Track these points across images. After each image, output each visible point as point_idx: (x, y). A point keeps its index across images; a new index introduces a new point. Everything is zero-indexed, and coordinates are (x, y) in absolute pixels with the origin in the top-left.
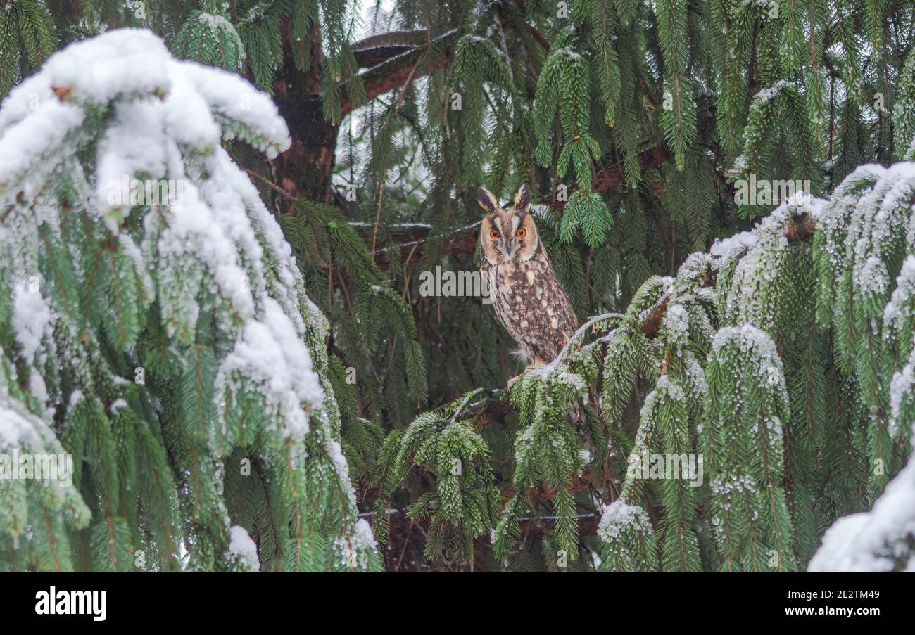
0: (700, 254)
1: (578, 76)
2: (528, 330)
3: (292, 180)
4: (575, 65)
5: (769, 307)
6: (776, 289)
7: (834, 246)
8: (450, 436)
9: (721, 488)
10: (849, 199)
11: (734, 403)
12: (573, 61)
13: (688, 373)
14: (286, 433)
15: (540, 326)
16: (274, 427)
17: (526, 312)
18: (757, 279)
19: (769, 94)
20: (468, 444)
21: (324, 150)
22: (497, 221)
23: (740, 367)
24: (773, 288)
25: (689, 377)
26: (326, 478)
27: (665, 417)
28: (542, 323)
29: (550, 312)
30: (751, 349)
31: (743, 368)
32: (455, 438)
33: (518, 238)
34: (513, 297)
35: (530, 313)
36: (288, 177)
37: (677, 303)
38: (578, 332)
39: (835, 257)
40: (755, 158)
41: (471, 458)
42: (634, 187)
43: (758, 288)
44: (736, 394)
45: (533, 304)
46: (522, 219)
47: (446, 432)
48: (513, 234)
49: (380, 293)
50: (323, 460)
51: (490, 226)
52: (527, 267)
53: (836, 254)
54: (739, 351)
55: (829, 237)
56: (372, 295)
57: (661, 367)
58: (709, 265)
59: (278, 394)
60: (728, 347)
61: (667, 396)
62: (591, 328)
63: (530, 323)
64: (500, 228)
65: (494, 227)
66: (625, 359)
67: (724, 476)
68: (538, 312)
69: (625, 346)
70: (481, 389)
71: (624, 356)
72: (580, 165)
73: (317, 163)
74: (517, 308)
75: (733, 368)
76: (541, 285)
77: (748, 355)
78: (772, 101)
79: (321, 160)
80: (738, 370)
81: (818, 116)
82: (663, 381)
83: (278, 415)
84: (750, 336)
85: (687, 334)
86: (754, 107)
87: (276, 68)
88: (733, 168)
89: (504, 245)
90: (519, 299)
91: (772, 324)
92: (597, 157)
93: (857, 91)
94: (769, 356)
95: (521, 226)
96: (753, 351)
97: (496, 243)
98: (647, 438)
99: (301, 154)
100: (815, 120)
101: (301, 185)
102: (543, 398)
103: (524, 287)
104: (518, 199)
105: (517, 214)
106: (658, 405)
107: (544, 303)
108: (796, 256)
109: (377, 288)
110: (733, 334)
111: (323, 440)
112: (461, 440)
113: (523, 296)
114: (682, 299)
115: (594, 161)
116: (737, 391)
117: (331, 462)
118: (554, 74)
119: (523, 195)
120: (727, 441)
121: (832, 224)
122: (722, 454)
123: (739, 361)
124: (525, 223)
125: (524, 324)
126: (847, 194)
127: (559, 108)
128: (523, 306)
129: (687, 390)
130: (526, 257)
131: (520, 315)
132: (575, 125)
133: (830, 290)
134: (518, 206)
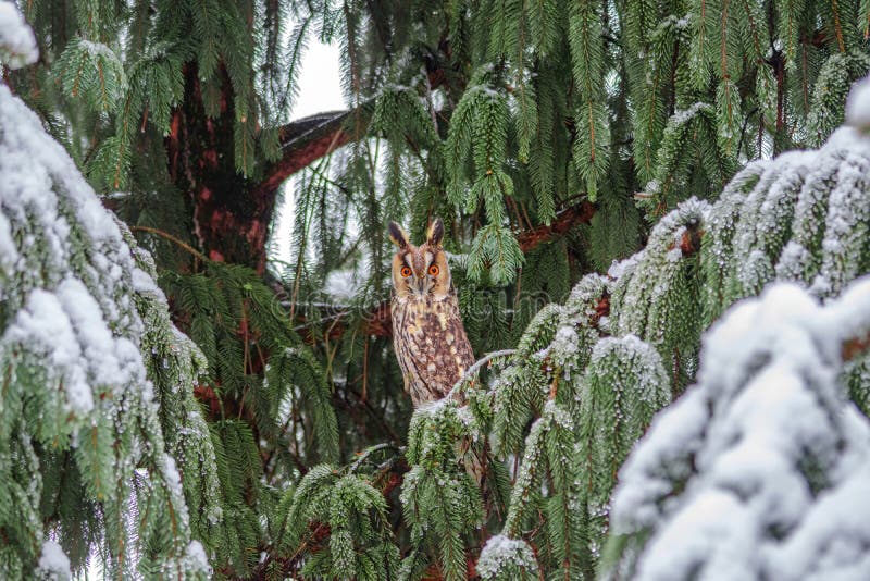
0: (595, 275)
1: (493, 112)
2: (435, 375)
3: (221, 253)
4: (491, 102)
5: (659, 323)
6: (667, 303)
7: (721, 247)
8: (343, 488)
9: (599, 510)
10: (738, 197)
11: (615, 418)
12: (490, 98)
13: (577, 399)
14: (67, 408)
15: (448, 372)
16: (55, 403)
17: (435, 356)
18: (642, 287)
19: (685, 116)
20: (362, 496)
21: (256, 223)
22: (409, 258)
23: (621, 379)
24: (664, 302)
25: (579, 403)
26: (155, 495)
27: (552, 445)
28: (451, 369)
29: (459, 360)
30: (632, 360)
31: (623, 381)
32: (349, 490)
33: (431, 277)
34: (424, 339)
35: (439, 357)
36: (216, 249)
37: (568, 325)
38: (472, 368)
39: (723, 258)
40: (667, 181)
41: (365, 511)
42: (548, 224)
43: (643, 295)
44: (616, 409)
45: (443, 349)
46: (435, 256)
47: (339, 484)
48: (425, 271)
49: (295, 355)
50: (154, 475)
51: (401, 263)
52: (439, 307)
53: (724, 255)
54: (620, 363)
55: (716, 237)
56: (285, 357)
57: (549, 393)
58: (605, 288)
59: (61, 367)
60: (608, 359)
61: (553, 423)
62: (487, 363)
63: (438, 367)
64: (411, 265)
65: (405, 264)
66: (517, 391)
67: (602, 497)
68: (448, 358)
69: (517, 378)
70: (385, 445)
71: (515, 387)
72: (491, 199)
73: (248, 236)
74: (426, 349)
75: (613, 380)
76: (452, 331)
77: (629, 366)
78: (688, 123)
79: (253, 232)
80: (618, 383)
81: (728, 130)
82: (550, 406)
83: (60, 389)
84: (631, 346)
85: (576, 357)
86: (669, 131)
87: (175, 105)
88: (644, 191)
89: (416, 283)
90: (429, 341)
91: (662, 341)
92: (509, 192)
93: (770, 104)
94: (653, 368)
95: (433, 263)
96: (635, 361)
97: (407, 281)
98: (532, 468)
99: (231, 226)
100: (724, 134)
101: (229, 258)
102: (431, 436)
103: (435, 330)
104: (430, 233)
105: (429, 251)
106: (545, 432)
107: (454, 350)
108: (690, 268)
109: (290, 350)
110: (613, 345)
111: (155, 453)
112: (355, 492)
113: (434, 338)
114: (573, 321)
115: (505, 195)
116: (616, 405)
117: (162, 477)
118: (468, 110)
119: (436, 231)
120: (606, 460)
121: (721, 224)
122: (601, 474)
123: (620, 374)
124: (438, 260)
125: (432, 367)
126: (737, 191)
127: (472, 144)
128: (432, 349)
129: (576, 417)
130: (439, 297)
131: (428, 357)
132: (487, 159)
133: (716, 294)
134: (431, 242)
